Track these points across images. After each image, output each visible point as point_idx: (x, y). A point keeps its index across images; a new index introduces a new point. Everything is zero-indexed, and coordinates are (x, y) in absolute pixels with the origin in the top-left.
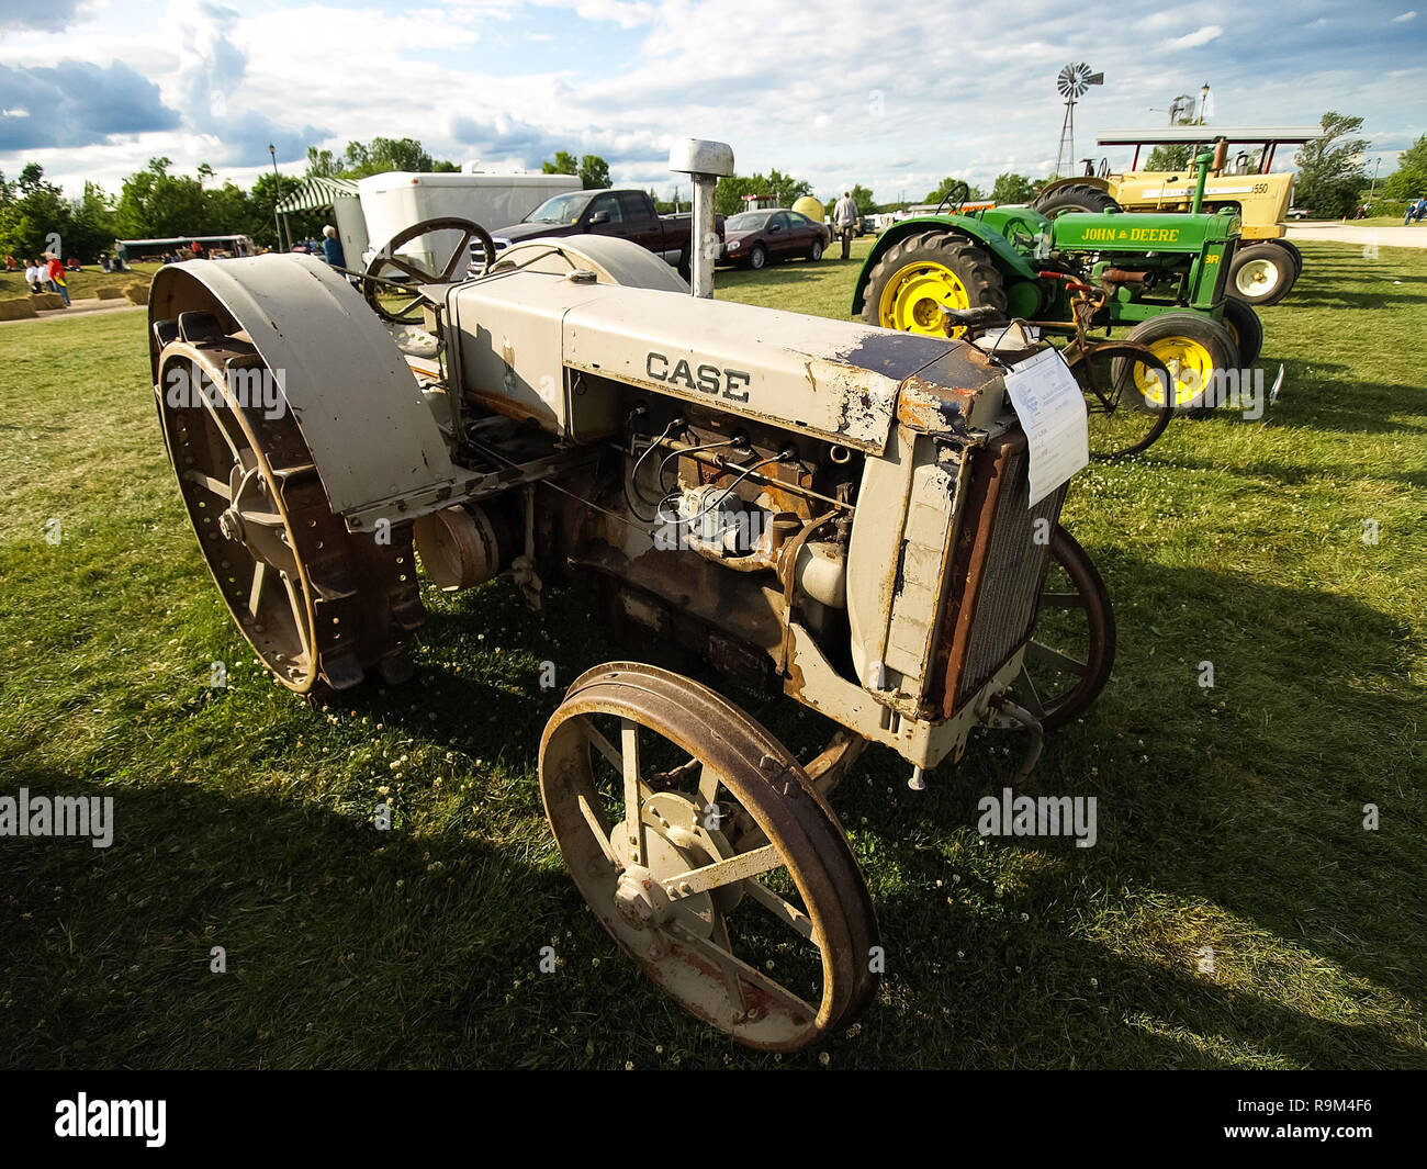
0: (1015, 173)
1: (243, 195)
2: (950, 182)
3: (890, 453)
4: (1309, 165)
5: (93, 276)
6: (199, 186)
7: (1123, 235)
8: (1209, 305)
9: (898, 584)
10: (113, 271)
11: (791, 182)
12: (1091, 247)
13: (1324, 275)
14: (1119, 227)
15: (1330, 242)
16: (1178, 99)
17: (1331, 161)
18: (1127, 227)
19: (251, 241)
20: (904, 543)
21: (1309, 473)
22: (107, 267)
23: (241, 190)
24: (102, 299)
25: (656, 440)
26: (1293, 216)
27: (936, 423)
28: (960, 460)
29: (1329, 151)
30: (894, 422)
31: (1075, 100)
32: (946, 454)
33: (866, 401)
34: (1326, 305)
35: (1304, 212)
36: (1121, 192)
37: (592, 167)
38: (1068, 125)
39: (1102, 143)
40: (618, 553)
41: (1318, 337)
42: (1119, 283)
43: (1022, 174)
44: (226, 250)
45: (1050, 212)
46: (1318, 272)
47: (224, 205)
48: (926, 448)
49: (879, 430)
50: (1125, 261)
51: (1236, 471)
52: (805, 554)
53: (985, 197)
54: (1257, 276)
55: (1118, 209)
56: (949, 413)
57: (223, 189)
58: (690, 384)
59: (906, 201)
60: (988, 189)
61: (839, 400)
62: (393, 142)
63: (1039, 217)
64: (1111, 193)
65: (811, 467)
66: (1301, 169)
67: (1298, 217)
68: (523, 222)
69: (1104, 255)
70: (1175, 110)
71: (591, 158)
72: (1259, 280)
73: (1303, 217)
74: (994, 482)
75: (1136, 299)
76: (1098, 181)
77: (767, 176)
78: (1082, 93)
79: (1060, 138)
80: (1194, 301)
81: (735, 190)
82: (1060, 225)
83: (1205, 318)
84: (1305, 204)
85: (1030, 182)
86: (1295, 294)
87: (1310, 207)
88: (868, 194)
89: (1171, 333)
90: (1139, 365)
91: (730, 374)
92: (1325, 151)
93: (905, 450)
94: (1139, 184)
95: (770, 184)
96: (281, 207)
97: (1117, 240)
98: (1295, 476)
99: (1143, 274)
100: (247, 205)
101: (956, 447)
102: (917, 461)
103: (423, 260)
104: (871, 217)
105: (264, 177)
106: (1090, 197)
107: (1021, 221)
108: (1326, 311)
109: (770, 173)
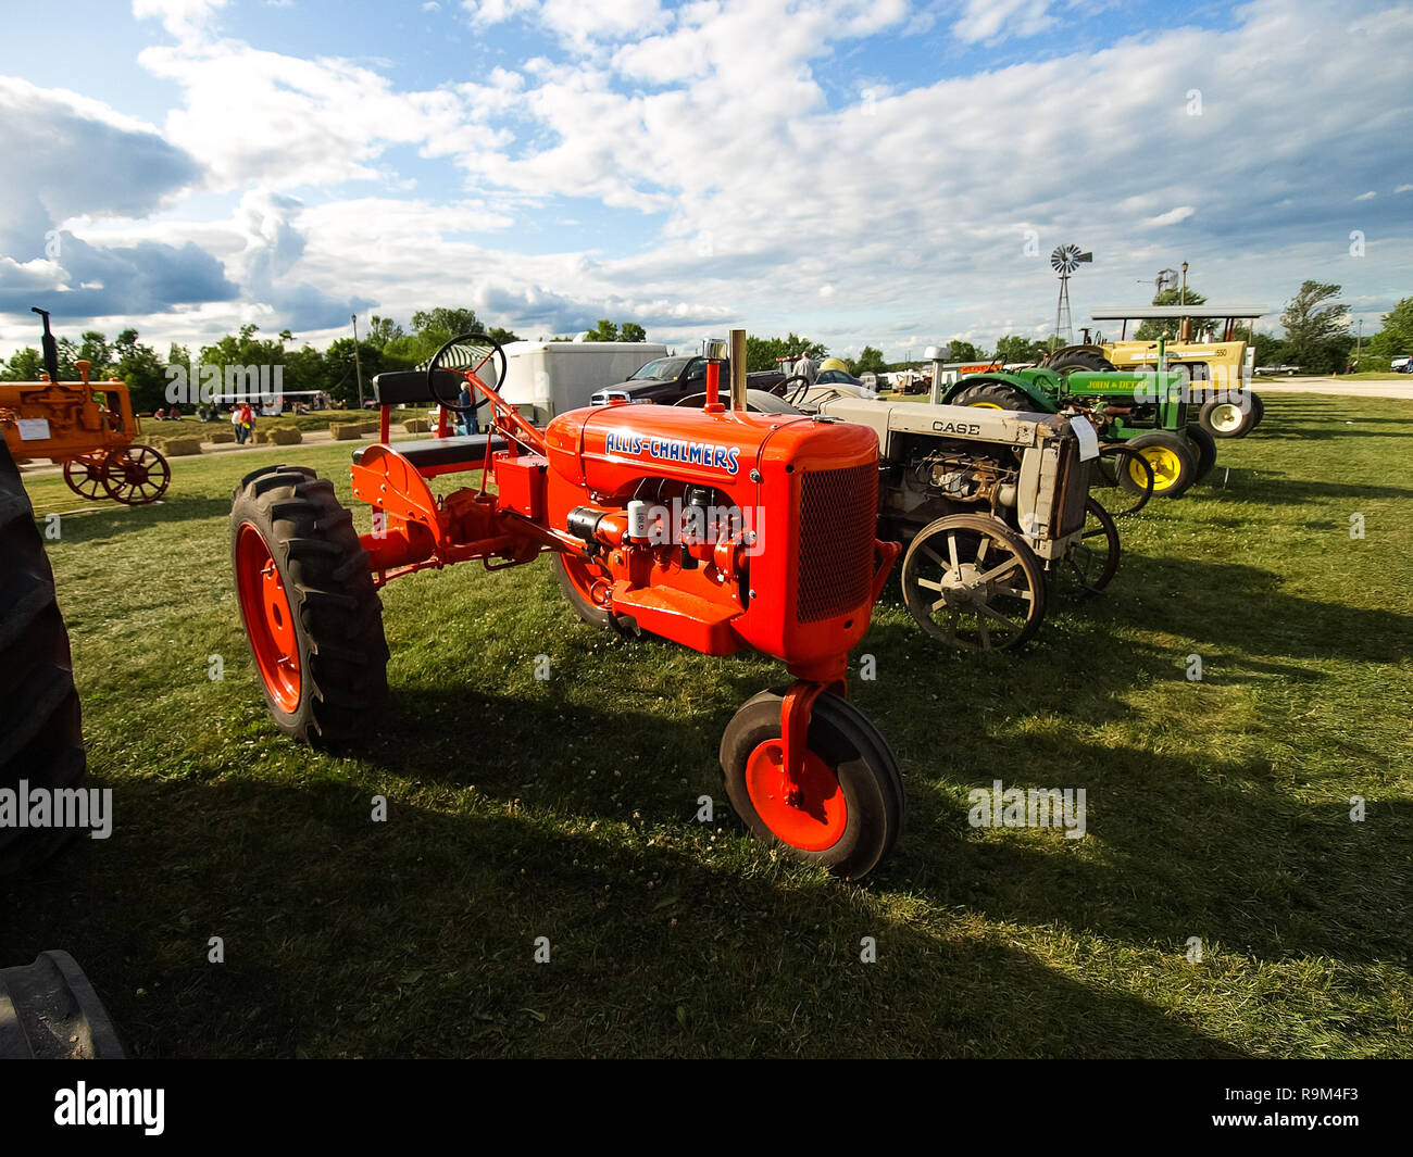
0: (1016, 335)
1: (318, 356)
2: (957, 344)
3: (1035, 446)
4: (1295, 327)
5: (192, 424)
6: (280, 348)
7: (1114, 385)
8: (1174, 428)
9: (1039, 491)
10: (209, 421)
11: (808, 344)
12: (1094, 393)
13: (1291, 417)
14: (1112, 380)
15: (1307, 393)
16: (1162, 272)
17: (1315, 323)
18: (1117, 380)
19: (329, 396)
20: (1040, 475)
21: (1242, 522)
22: (204, 417)
23: (318, 352)
24: (216, 442)
25: (925, 459)
26: (1287, 372)
27: (1051, 434)
28: (1058, 445)
29: (1312, 313)
30: (1036, 436)
31: (1068, 275)
32: (1054, 444)
33: (1026, 430)
34: (1282, 437)
35: (1297, 368)
36: (1114, 355)
37: (631, 333)
38: (1064, 296)
39: (1095, 319)
40: (901, 511)
41: (1270, 457)
42: (1115, 415)
43: (1022, 336)
44: (305, 403)
45: (1062, 370)
46: (1285, 416)
47: (301, 365)
48: (1047, 443)
49: (1031, 439)
50: (1119, 401)
51: (1197, 521)
52: (1001, 488)
53: (989, 356)
54: (1226, 417)
55: (1111, 368)
56: (1054, 431)
57: (301, 352)
58: (953, 431)
59: (912, 361)
60: (993, 350)
61: (1016, 430)
62: (450, 313)
63: (1056, 374)
64: (1106, 357)
65: (997, 461)
66: (1288, 330)
67: (1290, 373)
68: (628, 380)
69: (1103, 398)
70: (1160, 281)
71: (631, 325)
72: (1228, 419)
73: (1295, 372)
74: (1070, 451)
75: (1127, 425)
76: (1094, 348)
77: (784, 339)
78: (1074, 269)
79: (1057, 307)
80: (1165, 425)
81: (758, 352)
82: (1072, 379)
83: (1172, 435)
84: (1297, 361)
85: (1031, 343)
86: (1260, 431)
87: (1301, 364)
88: (879, 354)
89: (1152, 444)
90: (1134, 460)
91: (971, 426)
92: (1308, 314)
93: (1040, 445)
94: (1127, 350)
95: (789, 347)
96: (421, 367)
97: (1110, 388)
98: (1234, 523)
99: (1129, 409)
100: (321, 364)
101: (1057, 441)
102: (1044, 447)
103: (546, 408)
104: (884, 375)
105: (339, 342)
106: (1089, 360)
107: (1045, 377)
108: (1283, 441)
109: (788, 337)
